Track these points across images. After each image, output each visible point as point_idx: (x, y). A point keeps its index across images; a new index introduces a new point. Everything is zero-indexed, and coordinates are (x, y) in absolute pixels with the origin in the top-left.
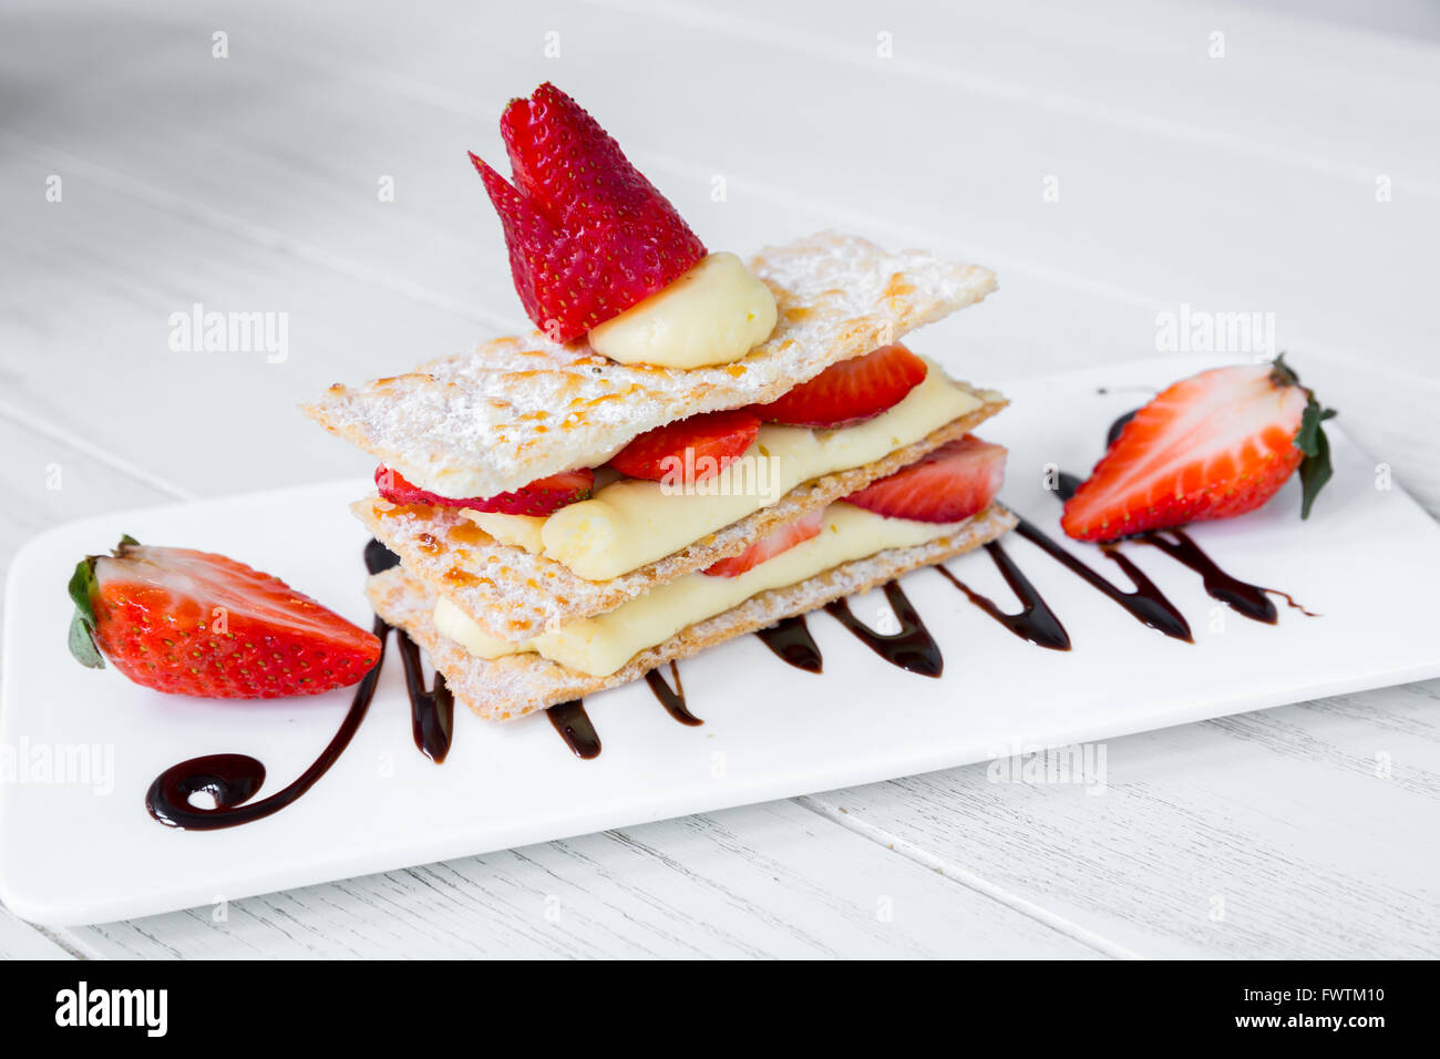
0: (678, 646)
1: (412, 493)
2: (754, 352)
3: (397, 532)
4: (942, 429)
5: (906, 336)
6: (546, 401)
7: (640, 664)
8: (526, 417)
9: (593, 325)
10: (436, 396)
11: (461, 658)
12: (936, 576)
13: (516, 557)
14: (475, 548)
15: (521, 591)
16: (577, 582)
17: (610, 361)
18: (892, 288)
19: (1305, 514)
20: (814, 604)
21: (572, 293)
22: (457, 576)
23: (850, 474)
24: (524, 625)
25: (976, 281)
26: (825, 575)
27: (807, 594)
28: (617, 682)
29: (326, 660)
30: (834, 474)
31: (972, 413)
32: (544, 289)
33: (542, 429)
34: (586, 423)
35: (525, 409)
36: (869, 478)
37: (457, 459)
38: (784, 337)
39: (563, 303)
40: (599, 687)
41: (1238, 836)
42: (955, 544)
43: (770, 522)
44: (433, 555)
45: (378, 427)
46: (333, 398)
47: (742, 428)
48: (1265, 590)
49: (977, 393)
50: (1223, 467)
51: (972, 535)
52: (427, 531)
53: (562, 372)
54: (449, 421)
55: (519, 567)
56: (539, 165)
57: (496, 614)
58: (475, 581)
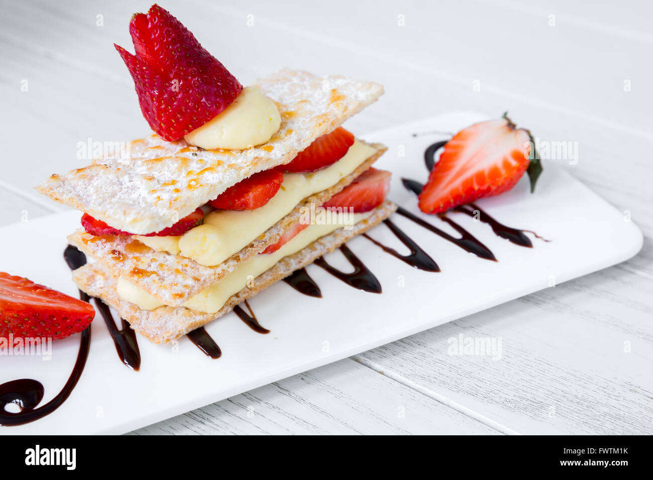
0: (248, 292)
1: (106, 230)
2: (274, 138)
3: (98, 250)
4: (361, 166)
5: (346, 122)
6: (172, 174)
7: (231, 304)
8: (165, 184)
9: (190, 131)
10: (112, 177)
11: (136, 311)
12: (363, 239)
13: (164, 257)
14: (141, 255)
15: (173, 276)
16: (201, 268)
17: (199, 148)
18: (333, 97)
19: (532, 190)
20: (309, 261)
21: (179, 116)
22: (137, 272)
23: (322, 194)
24: (181, 296)
25: (374, 90)
26: (311, 246)
27: (305, 256)
28: (220, 314)
29: (68, 321)
30: (314, 195)
31: (373, 156)
32: (162, 114)
33: (177, 190)
34: (201, 186)
35: (162, 179)
36: (331, 195)
37: (139, 213)
38: (287, 127)
39: (173, 121)
40: (212, 319)
41: (526, 352)
42: (370, 222)
43: (289, 224)
44: (121, 261)
45: (84, 197)
46: (54, 183)
47: (275, 179)
48: (522, 231)
49: (373, 145)
50: (495, 172)
51: (377, 217)
52: (114, 248)
53: (177, 157)
54: (124, 190)
55: (168, 262)
56: (156, 48)
57: (163, 291)
58: (148, 274)
